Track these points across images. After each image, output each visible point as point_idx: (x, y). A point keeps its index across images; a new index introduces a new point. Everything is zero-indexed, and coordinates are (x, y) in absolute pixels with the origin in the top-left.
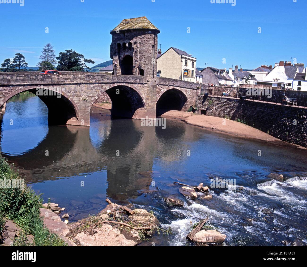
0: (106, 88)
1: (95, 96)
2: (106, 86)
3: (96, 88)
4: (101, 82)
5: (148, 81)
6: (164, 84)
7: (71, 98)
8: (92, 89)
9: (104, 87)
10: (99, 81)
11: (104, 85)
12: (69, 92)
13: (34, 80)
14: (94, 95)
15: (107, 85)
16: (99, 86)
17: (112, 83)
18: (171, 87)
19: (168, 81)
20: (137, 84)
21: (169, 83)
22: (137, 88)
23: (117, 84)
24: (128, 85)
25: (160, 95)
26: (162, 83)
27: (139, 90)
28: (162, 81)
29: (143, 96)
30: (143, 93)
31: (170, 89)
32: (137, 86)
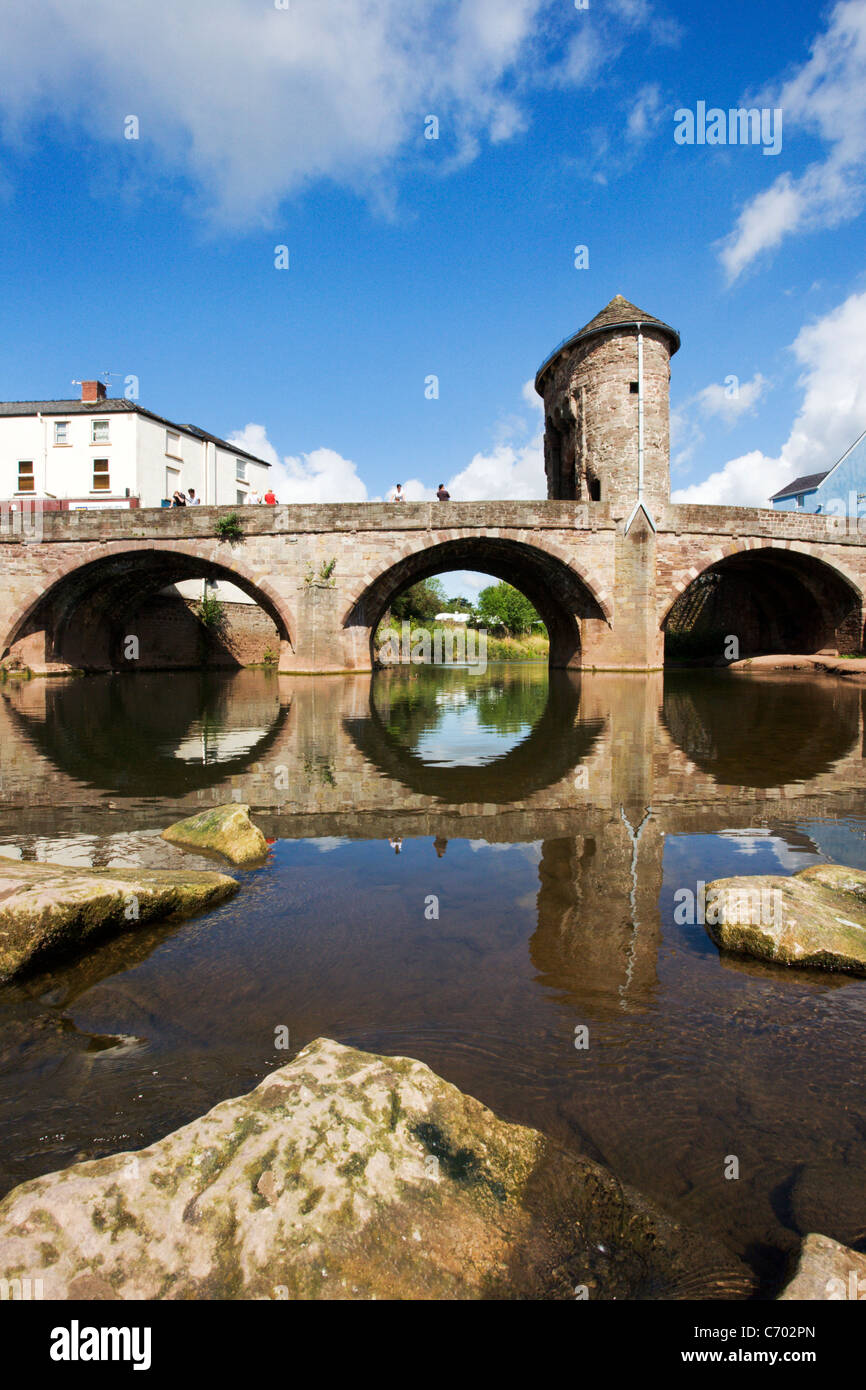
0: (408, 547)
1: (363, 576)
2: (408, 541)
3: (363, 548)
4: (385, 525)
5: (617, 521)
6: (710, 530)
7: (264, 581)
8: (348, 549)
9: (398, 543)
10: (375, 524)
11: (402, 535)
12: (255, 562)
13: (134, 525)
14: (359, 572)
15: (414, 537)
16: (378, 541)
17: (434, 528)
18: (751, 543)
19: (734, 519)
20: (561, 534)
21: (738, 527)
22: (563, 547)
23: (460, 534)
24: (516, 535)
25: (687, 576)
26: (697, 527)
27: (571, 556)
28: (695, 520)
29: (594, 579)
30: (596, 565)
31: (748, 549)
32: (561, 538)
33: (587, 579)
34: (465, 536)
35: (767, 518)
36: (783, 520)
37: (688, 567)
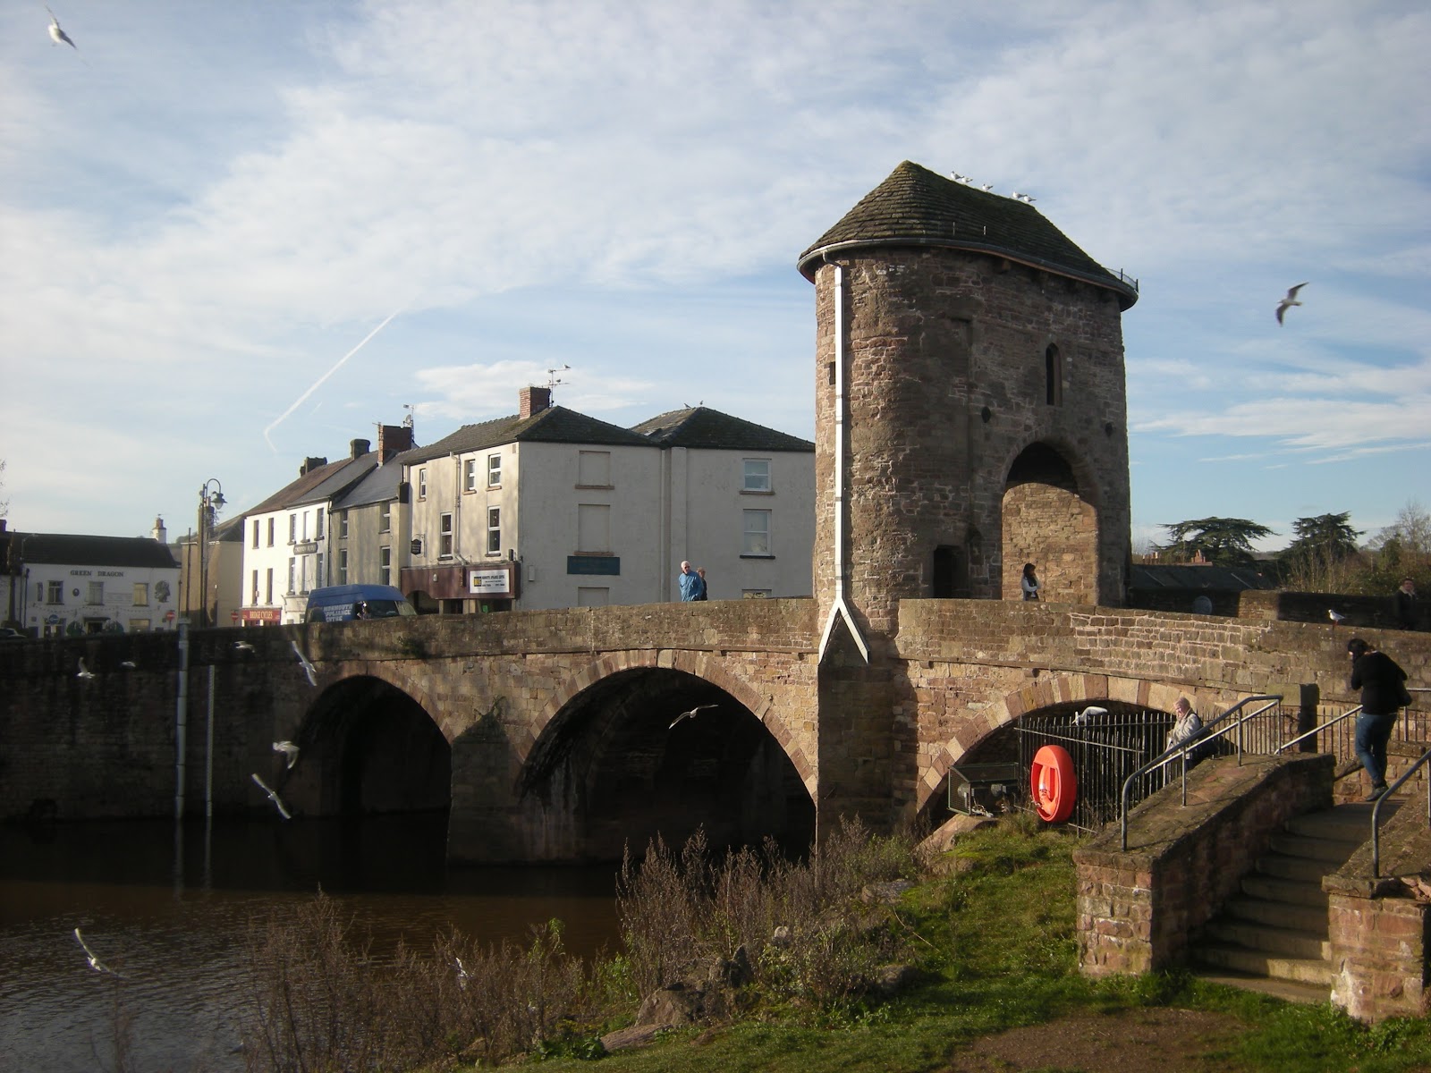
1: (530, 725)
2: (574, 671)
3: (531, 681)
4: (549, 645)
8: (517, 682)
9: (565, 674)
10: (539, 644)
11: (567, 660)
12: (440, 698)
15: (578, 664)
16: (544, 671)
17: (598, 651)
18: (1064, 684)
19: (1024, 632)
20: (752, 662)
21: (1033, 650)
22: (755, 686)
23: (628, 661)
24: (692, 661)
25: (944, 756)
26: (956, 650)
27: (766, 704)
28: (953, 636)
29: (798, 752)
30: (800, 724)
31: (1058, 700)
32: (751, 669)
33: (789, 749)
34: (633, 665)
35: (1088, 628)
36: (1125, 633)
37: (944, 737)
